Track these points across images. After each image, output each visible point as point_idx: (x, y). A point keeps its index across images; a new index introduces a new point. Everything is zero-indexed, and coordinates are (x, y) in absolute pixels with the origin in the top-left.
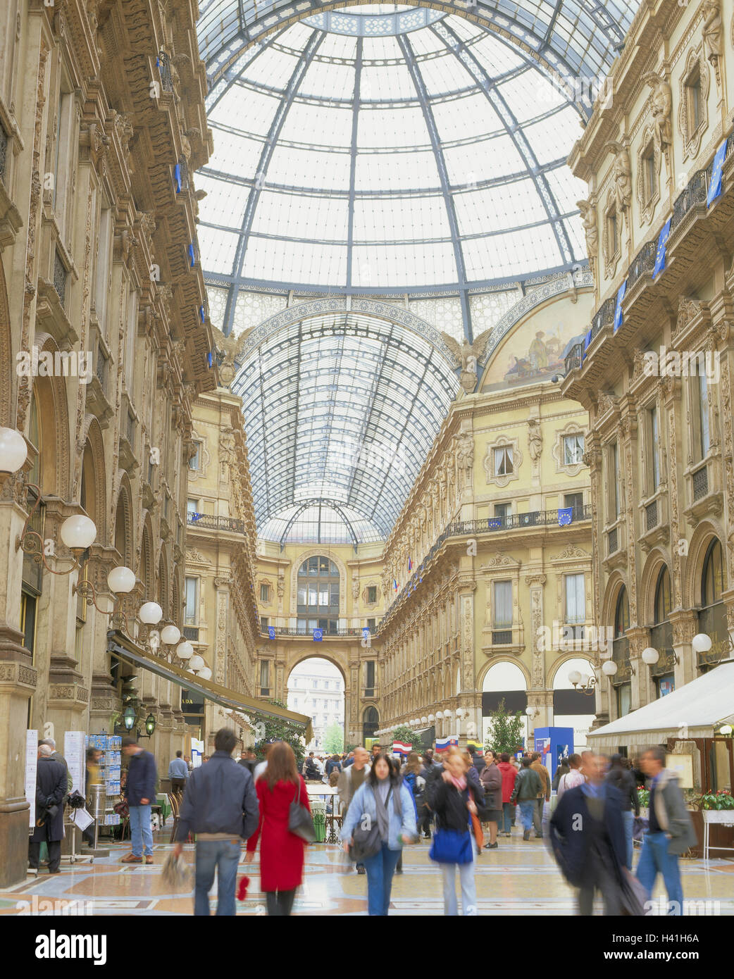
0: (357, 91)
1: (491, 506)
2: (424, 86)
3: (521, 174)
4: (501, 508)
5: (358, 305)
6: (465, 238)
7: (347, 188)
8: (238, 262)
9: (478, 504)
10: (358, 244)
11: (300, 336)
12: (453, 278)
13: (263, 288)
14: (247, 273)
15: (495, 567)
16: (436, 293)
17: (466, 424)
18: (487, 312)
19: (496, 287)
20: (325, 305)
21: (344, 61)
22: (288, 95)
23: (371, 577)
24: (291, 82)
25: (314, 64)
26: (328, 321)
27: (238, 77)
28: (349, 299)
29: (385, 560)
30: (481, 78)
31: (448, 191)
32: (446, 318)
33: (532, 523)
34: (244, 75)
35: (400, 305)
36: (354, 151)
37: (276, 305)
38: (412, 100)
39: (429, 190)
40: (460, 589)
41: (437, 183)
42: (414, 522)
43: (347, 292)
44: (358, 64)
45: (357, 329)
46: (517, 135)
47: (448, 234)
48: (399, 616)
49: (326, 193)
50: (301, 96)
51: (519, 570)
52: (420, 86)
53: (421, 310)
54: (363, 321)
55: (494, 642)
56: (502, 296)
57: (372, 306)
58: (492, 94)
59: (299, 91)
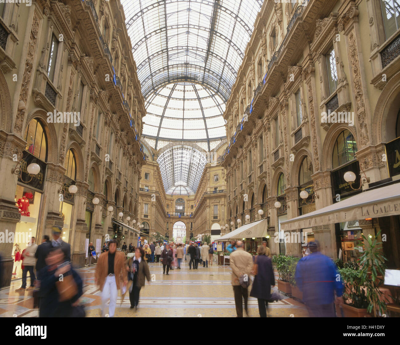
0: (184, 97)
1: (214, 188)
2: (199, 96)
3: (220, 115)
4: (216, 188)
5: (185, 143)
6: (208, 129)
7: (182, 118)
8: (158, 134)
9: (211, 188)
10: (185, 130)
11: (172, 150)
12: (206, 138)
13: (164, 139)
14: (160, 136)
15: (214, 202)
16: (202, 141)
17: (208, 169)
18: (213, 145)
19: (215, 139)
20: (178, 143)
21: (181, 90)
22: (169, 97)
23: (192, 203)
24: (170, 95)
25: (174, 91)
26: (179, 146)
27: (158, 94)
28: (183, 142)
29: (195, 199)
30: (211, 94)
31: (204, 118)
32: (204, 146)
33: (222, 192)
34: (159, 93)
35: (194, 143)
36: (184, 110)
37: (167, 143)
38: (196, 99)
39: (200, 118)
40: (207, 207)
41: (202, 117)
42: (200, 191)
43: (183, 140)
44: (184, 91)
45: (185, 148)
46: (219, 107)
47: (204, 128)
48: (197, 212)
49: (178, 119)
50: (172, 98)
51: (219, 202)
52: (198, 96)
53: (199, 144)
54: (186, 147)
55: (214, 219)
56: (217, 141)
57: (188, 143)
58: (213, 98)
59: (172, 97)
